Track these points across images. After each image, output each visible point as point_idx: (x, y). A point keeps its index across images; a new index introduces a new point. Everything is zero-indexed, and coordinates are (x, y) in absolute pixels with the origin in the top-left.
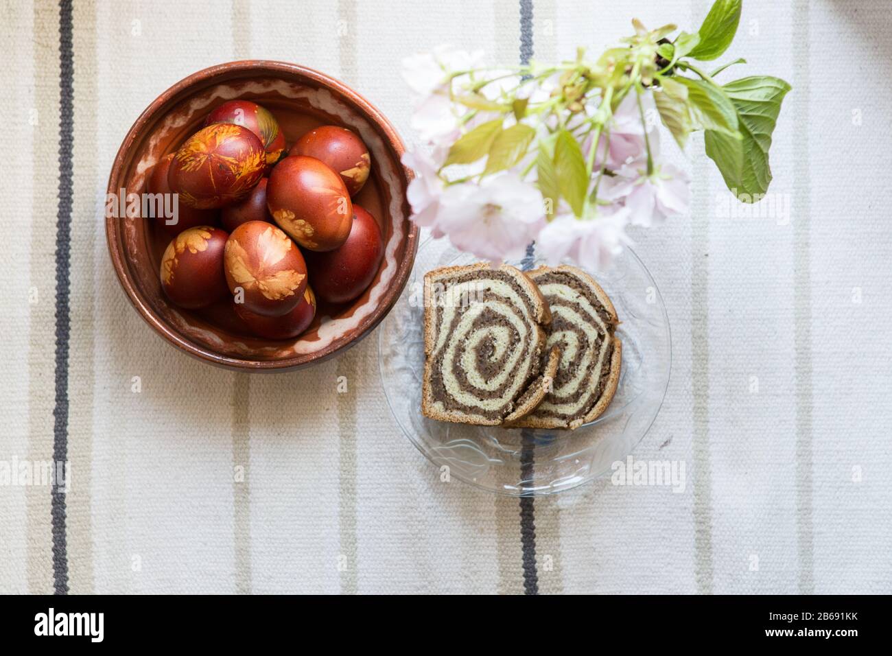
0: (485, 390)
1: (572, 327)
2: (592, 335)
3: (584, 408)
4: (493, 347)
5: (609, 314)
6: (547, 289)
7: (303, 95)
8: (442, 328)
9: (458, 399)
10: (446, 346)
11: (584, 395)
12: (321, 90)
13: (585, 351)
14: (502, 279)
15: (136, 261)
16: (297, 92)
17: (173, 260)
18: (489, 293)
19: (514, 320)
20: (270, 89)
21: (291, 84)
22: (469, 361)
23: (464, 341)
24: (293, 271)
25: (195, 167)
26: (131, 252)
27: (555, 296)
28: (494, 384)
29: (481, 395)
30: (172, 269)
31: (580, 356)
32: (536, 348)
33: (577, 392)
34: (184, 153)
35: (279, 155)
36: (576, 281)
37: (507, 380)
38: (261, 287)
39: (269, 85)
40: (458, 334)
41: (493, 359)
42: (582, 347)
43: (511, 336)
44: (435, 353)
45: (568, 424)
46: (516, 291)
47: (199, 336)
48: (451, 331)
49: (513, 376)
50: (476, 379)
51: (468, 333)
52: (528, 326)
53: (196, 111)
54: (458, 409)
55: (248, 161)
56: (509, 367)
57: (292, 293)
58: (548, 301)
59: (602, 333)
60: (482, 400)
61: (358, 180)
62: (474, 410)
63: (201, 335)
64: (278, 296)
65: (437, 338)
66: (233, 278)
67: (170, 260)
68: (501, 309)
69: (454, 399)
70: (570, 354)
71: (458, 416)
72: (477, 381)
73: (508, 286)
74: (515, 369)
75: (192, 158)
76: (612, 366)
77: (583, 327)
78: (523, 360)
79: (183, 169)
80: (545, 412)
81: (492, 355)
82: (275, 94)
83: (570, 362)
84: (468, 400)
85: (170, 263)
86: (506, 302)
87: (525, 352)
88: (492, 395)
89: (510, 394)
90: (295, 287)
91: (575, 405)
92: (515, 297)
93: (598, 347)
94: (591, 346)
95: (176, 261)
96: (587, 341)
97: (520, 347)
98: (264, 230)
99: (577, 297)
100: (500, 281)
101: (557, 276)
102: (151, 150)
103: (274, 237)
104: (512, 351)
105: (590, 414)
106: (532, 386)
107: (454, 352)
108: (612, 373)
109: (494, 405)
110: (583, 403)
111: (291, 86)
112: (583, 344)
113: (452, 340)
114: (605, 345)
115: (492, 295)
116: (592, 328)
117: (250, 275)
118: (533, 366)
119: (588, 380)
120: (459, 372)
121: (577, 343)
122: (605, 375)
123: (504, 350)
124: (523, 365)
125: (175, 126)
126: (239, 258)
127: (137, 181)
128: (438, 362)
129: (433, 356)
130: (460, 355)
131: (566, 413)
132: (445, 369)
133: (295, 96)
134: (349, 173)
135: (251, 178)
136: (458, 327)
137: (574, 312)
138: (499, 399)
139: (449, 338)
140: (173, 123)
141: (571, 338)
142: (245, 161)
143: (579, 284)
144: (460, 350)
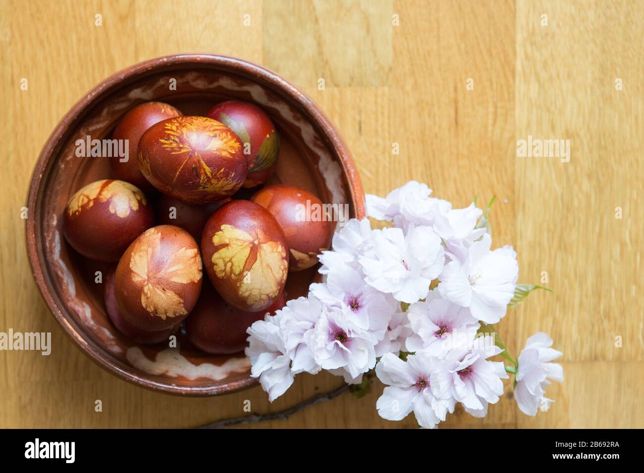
7: (320, 152)
12: (335, 163)
15: (63, 166)
16: (316, 145)
17: (89, 201)
20: (297, 124)
21: (317, 136)
24: (182, 301)
25: (173, 150)
26: (66, 156)
30: (82, 207)
34: (174, 128)
35: (255, 185)
38: (146, 289)
39: (298, 120)
47: (60, 273)
53: (220, 87)
55: (221, 182)
57: (164, 317)
61: (300, 265)
63: (62, 273)
64: (151, 309)
66: (130, 261)
67: (88, 197)
75: (177, 140)
79: (162, 141)
82: (298, 131)
85: (86, 200)
90: (170, 315)
95: (91, 204)
98: (190, 248)
102: (156, 87)
103: (193, 260)
111: (315, 137)
117: (146, 270)
125: (194, 84)
126: (150, 250)
127: (123, 102)
133: (311, 146)
134: (297, 255)
135: (212, 196)
140: (194, 80)
142: (219, 181)
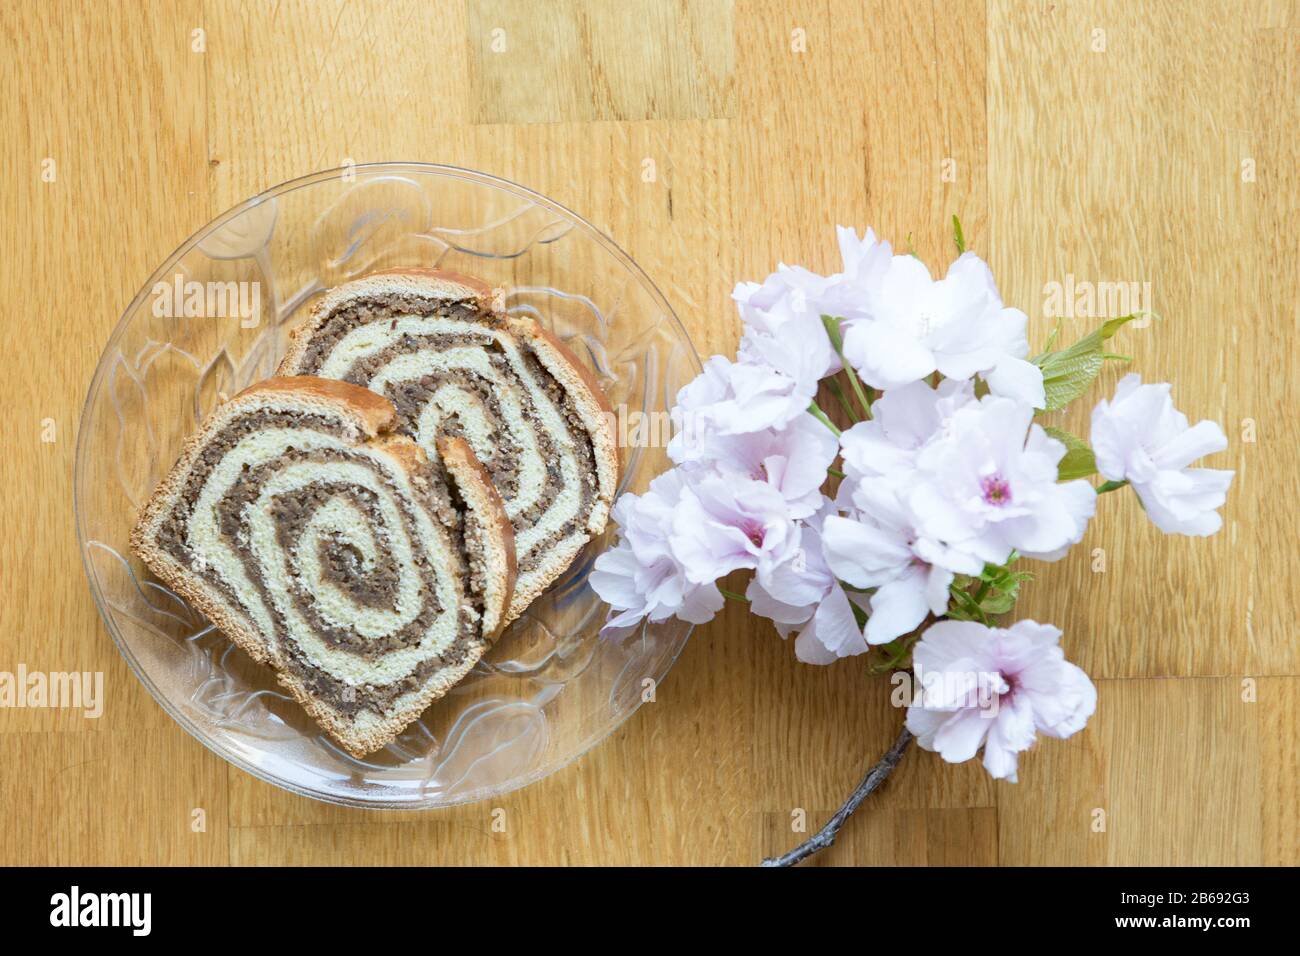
0: (406, 626)
1: (434, 381)
2: (477, 360)
3: (584, 481)
4: (349, 547)
5: (468, 301)
6: (335, 367)
8: (243, 599)
9: (383, 681)
10: (278, 619)
11: (563, 463)
13: (494, 396)
14: (249, 430)
18: (252, 472)
19: (333, 472)
22: (336, 607)
23: (298, 585)
27: (359, 363)
28: (410, 603)
29: (409, 637)
31: (495, 411)
32: (411, 481)
33: (549, 469)
36: (365, 304)
37: (422, 575)
40: (276, 583)
41: (367, 566)
42: (485, 394)
43: (355, 501)
44: (274, 648)
45: (587, 532)
46: (289, 424)
48: (263, 591)
49: (424, 560)
50: (375, 623)
51: (289, 566)
52: (363, 460)
54: (399, 695)
56: (403, 552)
58: (356, 384)
59: (488, 343)
60: (418, 645)
62: (423, 671)
65: (253, 622)
68: (296, 477)
69: (377, 688)
70: (476, 424)
71: (410, 706)
72: (381, 623)
73: (267, 432)
74: (416, 546)
76: (557, 377)
77: (452, 364)
78: (413, 520)
80: (534, 553)
81: (360, 559)
83: (490, 437)
84: (400, 664)
86: (292, 457)
87: (401, 503)
88: (423, 621)
89: (449, 592)
91: (566, 492)
92: (299, 438)
93: (505, 369)
94: (494, 379)
96: (481, 378)
97: (386, 505)
99: (394, 325)
100: (248, 437)
101: (329, 325)
104: (381, 524)
105: (603, 482)
106: (470, 543)
107: (300, 617)
108: (567, 386)
109: (442, 634)
110: (576, 476)
112: (480, 390)
113: (277, 601)
114: (513, 354)
115: (260, 471)
116: (465, 350)
118: (436, 514)
119: (544, 435)
120: (338, 639)
121: (470, 397)
122: (561, 400)
123: (368, 534)
124: (420, 526)
128: (293, 656)
129: (278, 656)
130: (312, 611)
131: (566, 519)
132: (315, 655)
136: (264, 572)
137: (410, 357)
138: (441, 617)
139: (269, 603)
141: (451, 397)
143: (376, 304)
144: (304, 602)
